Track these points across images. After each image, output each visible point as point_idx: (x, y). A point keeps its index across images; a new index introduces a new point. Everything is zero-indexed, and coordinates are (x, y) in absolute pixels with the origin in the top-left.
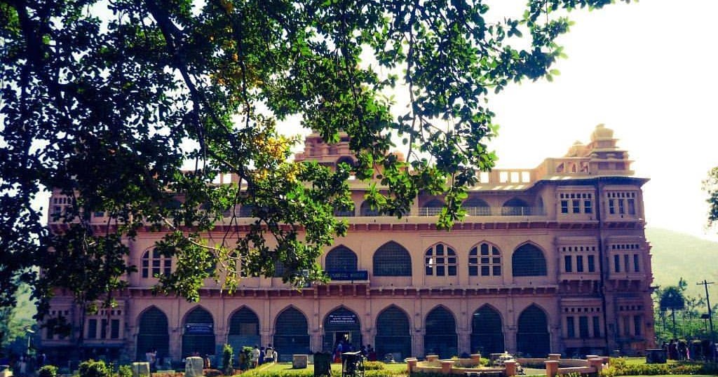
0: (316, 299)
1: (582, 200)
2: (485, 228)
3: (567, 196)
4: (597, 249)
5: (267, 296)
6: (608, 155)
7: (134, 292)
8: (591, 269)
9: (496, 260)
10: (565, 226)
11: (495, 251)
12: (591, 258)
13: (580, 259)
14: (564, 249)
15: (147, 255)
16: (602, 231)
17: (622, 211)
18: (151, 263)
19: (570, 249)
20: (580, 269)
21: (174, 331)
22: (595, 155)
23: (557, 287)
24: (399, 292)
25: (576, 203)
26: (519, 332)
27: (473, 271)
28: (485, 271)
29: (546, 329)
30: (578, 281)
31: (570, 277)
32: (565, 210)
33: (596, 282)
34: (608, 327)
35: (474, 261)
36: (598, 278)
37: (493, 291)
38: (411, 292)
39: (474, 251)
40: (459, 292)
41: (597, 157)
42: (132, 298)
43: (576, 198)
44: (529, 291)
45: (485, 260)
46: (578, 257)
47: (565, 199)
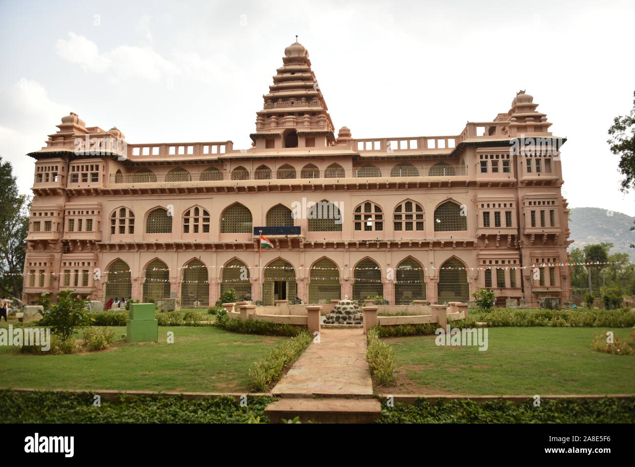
0: (257, 252)
1: (500, 160)
2: (409, 187)
3: (486, 157)
4: (514, 206)
5: (214, 249)
6: (527, 119)
7: (103, 247)
8: (509, 223)
9: (420, 216)
10: (484, 185)
11: (419, 208)
12: (508, 214)
13: (497, 214)
14: (483, 205)
15: (114, 215)
16: (519, 189)
17: (538, 170)
18: (117, 222)
19: (488, 205)
20: (498, 224)
21: (136, 280)
22: (515, 119)
23: (475, 241)
24: (329, 245)
25: (495, 163)
26: (440, 282)
27: (398, 226)
28: (409, 226)
29: (466, 279)
30: (496, 235)
31: (487, 232)
32: (484, 170)
33: (513, 236)
34: (524, 278)
35: (400, 217)
36: (515, 232)
37: (415, 245)
38: (340, 245)
39: (398, 209)
40: (383, 245)
41: (516, 121)
42: (100, 252)
43: (495, 159)
44: (448, 244)
45: (409, 217)
46: (496, 213)
47: (484, 159)
